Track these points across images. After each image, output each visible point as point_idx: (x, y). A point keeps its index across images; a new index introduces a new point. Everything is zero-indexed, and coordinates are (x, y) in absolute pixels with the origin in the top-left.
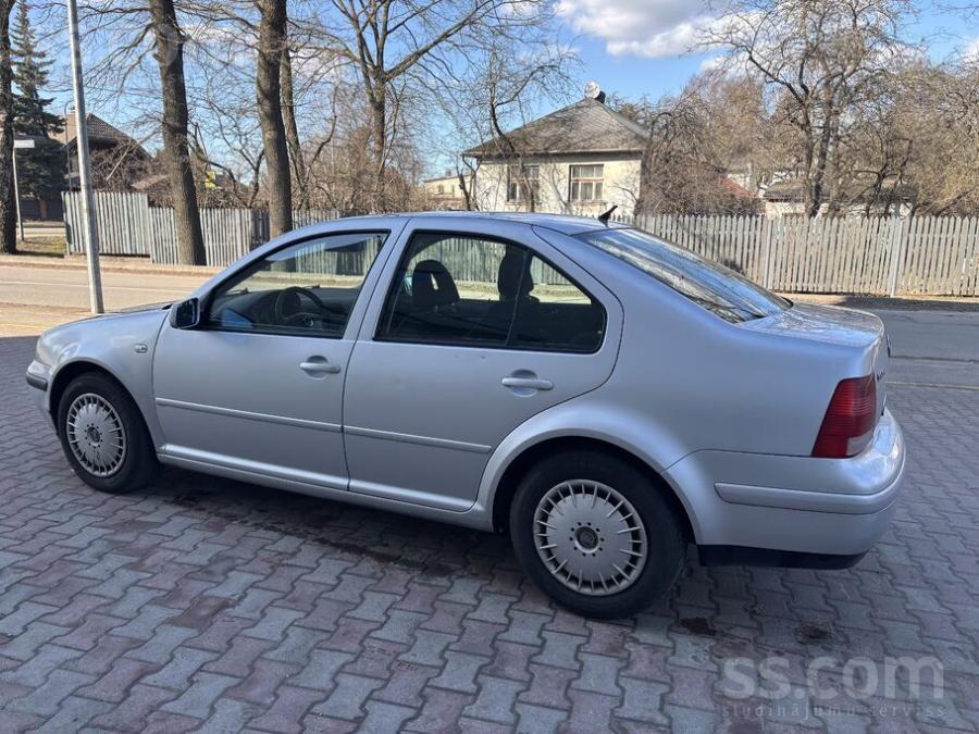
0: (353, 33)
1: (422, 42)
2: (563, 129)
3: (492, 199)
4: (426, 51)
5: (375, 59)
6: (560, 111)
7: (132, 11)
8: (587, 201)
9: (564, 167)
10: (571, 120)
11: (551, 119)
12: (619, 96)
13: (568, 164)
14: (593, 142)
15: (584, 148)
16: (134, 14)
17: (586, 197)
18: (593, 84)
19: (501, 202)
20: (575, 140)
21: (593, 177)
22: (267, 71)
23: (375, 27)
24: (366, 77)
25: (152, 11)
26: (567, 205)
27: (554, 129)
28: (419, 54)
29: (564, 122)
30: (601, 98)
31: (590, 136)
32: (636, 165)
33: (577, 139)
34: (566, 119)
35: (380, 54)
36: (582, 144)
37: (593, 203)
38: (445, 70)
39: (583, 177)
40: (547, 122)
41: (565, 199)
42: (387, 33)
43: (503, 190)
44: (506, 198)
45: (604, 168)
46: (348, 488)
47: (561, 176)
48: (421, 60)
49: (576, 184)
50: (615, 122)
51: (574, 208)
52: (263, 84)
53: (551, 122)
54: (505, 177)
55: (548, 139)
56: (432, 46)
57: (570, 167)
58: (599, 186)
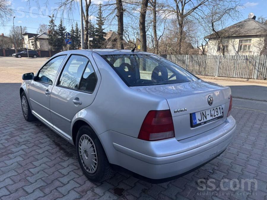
0: (175, 5)
1: (196, 5)
2: (238, 28)
3: (212, 51)
4: (197, 7)
5: (181, 12)
6: (239, 23)
7: (112, 4)
8: (245, 51)
9: (237, 40)
10: (242, 25)
11: (235, 25)
12: (264, 17)
13: (239, 39)
14: (248, 32)
15: (245, 34)
16: (112, 5)
17: (244, 49)
18: (252, 14)
19: (215, 52)
20: (242, 32)
21: (248, 43)
22: (142, 17)
23: (182, 2)
24: (178, 17)
25: (116, 4)
26: (238, 52)
27: (236, 28)
28: (194, 9)
29: (239, 26)
30: (254, 18)
31: (247, 30)
32: (263, 39)
33: (243, 32)
34: (240, 25)
35: (183, 10)
36: (244, 33)
37: (247, 52)
38: (203, 13)
39: (244, 44)
40: (233, 27)
41: (237, 50)
42: (185, 4)
43: (216, 48)
44: (217, 50)
45: (252, 40)
46: (53, 127)
47: (236, 43)
48: (195, 11)
49: (241, 46)
50: (257, 25)
51: (240, 53)
52: (141, 21)
53: (235, 26)
54: (217, 44)
55: (233, 32)
56: (198, 6)
57: (240, 40)
58: (249, 46)
